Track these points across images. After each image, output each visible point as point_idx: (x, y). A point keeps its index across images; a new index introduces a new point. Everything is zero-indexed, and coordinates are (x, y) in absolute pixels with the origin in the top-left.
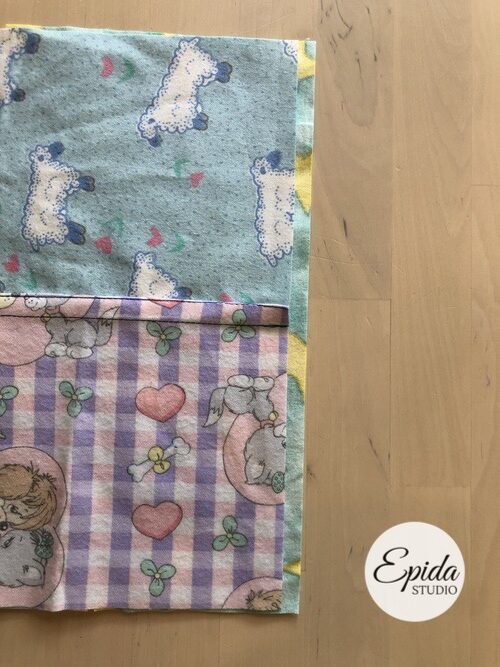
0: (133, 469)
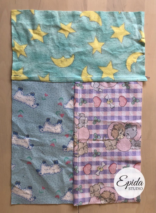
0: (112, 107)
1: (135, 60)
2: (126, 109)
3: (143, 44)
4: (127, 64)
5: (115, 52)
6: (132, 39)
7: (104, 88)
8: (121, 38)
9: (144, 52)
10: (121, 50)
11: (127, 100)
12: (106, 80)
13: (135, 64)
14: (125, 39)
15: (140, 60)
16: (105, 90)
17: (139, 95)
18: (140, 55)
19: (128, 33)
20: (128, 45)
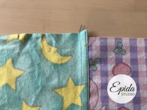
1: (53, 49)
2: (135, 64)
3: (28, 38)
4: (60, 62)
5: (39, 84)
6: (19, 54)
7: (100, 103)
8: (16, 73)
9: (40, 35)
10: (36, 72)
11: (119, 62)
12: (85, 100)
13: (59, 51)
14: (18, 65)
15: (54, 42)
16: (102, 101)
17: (111, 42)
18: (45, 42)
19: (9, 61)
20: (28, 62)
